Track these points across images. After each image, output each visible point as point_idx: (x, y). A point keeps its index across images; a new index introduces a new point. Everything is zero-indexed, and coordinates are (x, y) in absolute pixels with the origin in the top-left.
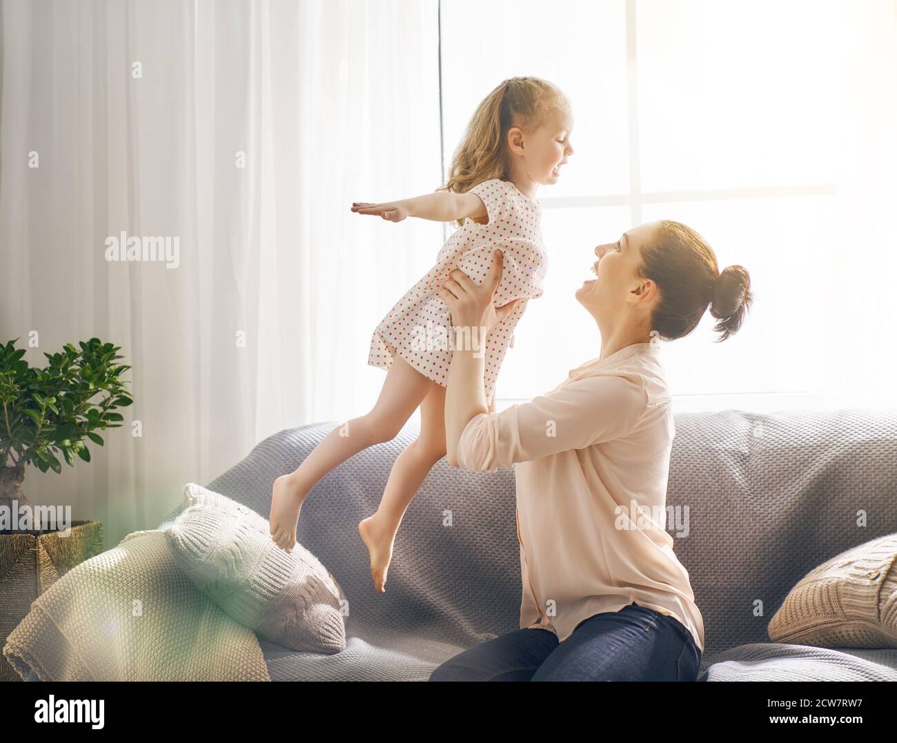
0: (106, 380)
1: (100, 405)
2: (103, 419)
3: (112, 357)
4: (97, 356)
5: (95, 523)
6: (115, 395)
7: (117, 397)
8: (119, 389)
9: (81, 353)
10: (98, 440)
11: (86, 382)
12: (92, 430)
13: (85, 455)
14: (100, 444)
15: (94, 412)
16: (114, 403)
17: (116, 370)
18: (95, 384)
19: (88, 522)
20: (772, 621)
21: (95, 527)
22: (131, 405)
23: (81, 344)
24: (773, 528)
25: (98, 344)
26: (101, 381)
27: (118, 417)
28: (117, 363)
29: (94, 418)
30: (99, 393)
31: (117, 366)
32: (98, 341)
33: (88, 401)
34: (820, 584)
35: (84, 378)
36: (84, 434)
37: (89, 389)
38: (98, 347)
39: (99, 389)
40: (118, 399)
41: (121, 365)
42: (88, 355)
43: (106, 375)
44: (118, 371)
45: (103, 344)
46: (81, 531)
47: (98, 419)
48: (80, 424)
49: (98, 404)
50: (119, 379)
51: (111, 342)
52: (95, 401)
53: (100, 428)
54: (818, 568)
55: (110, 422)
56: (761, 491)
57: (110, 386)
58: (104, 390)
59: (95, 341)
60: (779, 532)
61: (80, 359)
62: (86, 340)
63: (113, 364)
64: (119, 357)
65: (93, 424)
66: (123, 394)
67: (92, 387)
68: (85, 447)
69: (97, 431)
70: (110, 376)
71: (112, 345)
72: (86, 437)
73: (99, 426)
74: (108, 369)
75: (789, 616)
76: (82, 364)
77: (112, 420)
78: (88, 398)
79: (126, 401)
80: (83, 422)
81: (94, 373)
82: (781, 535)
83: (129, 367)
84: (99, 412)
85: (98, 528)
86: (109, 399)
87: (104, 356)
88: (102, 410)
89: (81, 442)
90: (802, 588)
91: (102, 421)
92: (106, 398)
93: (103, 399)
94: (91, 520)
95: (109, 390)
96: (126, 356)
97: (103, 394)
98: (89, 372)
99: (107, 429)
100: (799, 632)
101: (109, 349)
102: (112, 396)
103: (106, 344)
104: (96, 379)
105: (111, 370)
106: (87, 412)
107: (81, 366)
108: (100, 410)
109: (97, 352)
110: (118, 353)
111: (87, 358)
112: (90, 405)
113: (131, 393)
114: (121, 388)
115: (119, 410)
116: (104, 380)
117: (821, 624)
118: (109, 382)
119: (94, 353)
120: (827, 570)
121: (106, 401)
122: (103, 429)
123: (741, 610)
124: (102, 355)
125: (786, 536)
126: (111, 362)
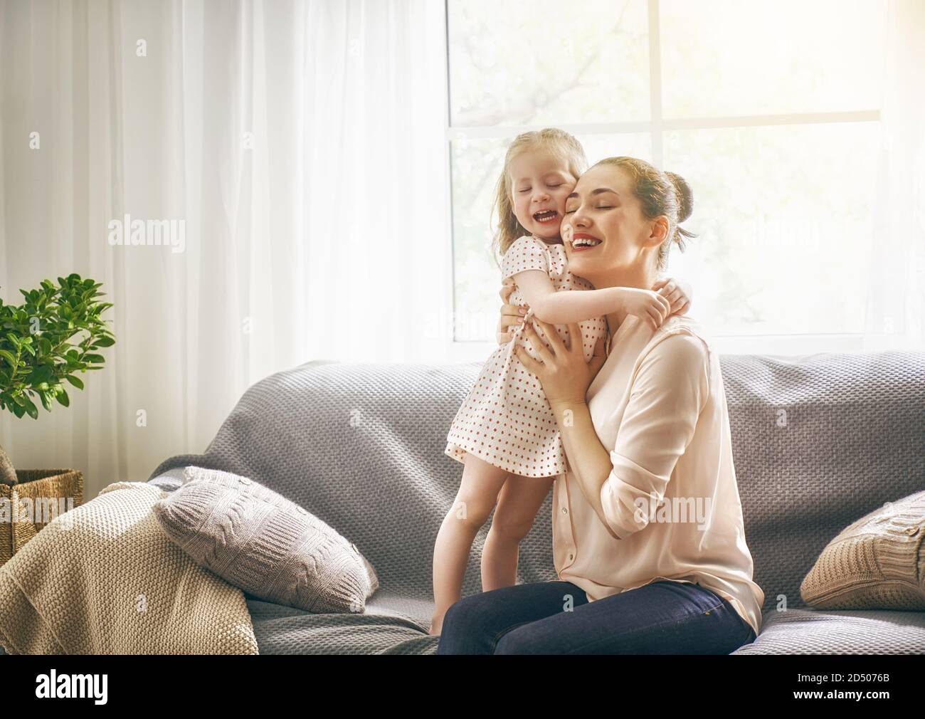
0: (86, 319)
1: (80, 346)
2: (83, 361)
3: (93, 294)
4: (77, 294)
5: (74, 473)
6: (96, 335)
7: (98, 337)
8: (101, 328)
9: (59, 290)
10: (77, 383)
11: (65, 320)
12: (71, 372)
13: (63, 399)
14: (79, 387)
15: (73, 353)
16: (94, 344)
17: (97, 308)
18: (75, 323)
19: (67, 471)
20: (805, 581)
21: (74, 477)
22: (113, 346)
23: (60, 280)
24: (804, 496)
25: (77, 280)
26: (81, 319)
27: (99, 359)
28: (97, 301)
29: (73, 360)
30: (79, 332)
31: (98, 304)
32: (78, 277)
33: (66, 342)
34: (856, 540)
35: (63, 316)
36: (63, 377)
37: (68, 329)
38: (78, 283)
39: (79, 328)
40: (99, 339)
41: (102, 303)
42: (67, 291)
43: (86, 313)
44: (99, 310)
45: (83, 280)
46: (59, 480)
47: (77, 361)
48: (59, 366)
49: (78, 344)
50: (100, 318)
51: (91, 278)
52: (74, 342)
53: (80, 371)
54: (854, 524)
55: (90, 364)
56: (791, 455)
57: (91, 325)
58: (84, 329)
59: (74, 277)
60: (811, 499)
61: (59, 296)
62: (65, 276)
63: (94, 302)
64: (100, 294)
65: (72, 366)
66: (105, 334)
67: (71, 326)
68: (64, 391)
69: (77, 373)
70: (90, 315)
71: (94, 281)
72: (64, 380)
73: (79, 369)
74: (88, 307)
75: (822, 575)
76: (60, 302)
77: (92, 362)
78: (67, 339)
79: (107, 342)
80: (61, 364)
81: (73, 312)
82: (812, 503)
83: (111, 305)
84: (79, 353)
85: (77, 477)
86: (89, 339)
87: (85, 292)
88: (83, 352)
89: (59, 385)
90: (837, 545)
91: (82, 362)
92: (87, 338)
93: (83, 340)
94: (70, 469)
95: (90, 329)
96: (107, 292)
97: (84, 334)
98: (68, 310)
99: (87, 371)
100: (833, 592)
101: (89, 285)
102: (92, 336)
103: (87, 281)
104: (75, 318)
105: (92, 308)
106: (65, 353)
107: (60, 305)
108: (80, 351)
109: (76, 288)
110: (99, 290)
111: (66, 295)
112: (68, 345)
113: (113, 334)
114: (102, 328)
115: (100, 351)
116: (84, 319)
117: (856, 584)
118: (90, 321)
119: (74, 290)
120: (863, 526)
121: (86, 341)
122: (83, 372)
123: (768, 575)
124: (83, 292)
125: (818, 503)
126: (92, 299)
